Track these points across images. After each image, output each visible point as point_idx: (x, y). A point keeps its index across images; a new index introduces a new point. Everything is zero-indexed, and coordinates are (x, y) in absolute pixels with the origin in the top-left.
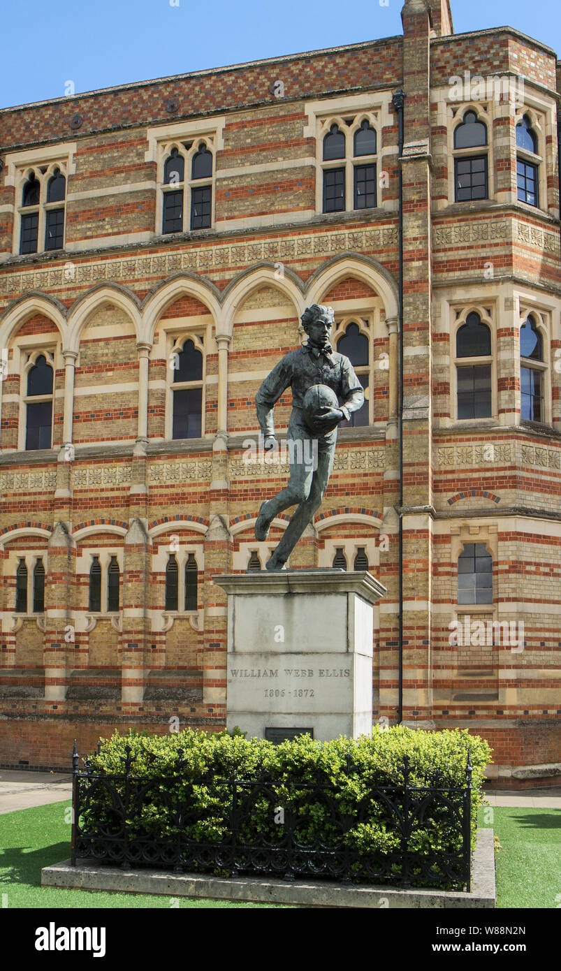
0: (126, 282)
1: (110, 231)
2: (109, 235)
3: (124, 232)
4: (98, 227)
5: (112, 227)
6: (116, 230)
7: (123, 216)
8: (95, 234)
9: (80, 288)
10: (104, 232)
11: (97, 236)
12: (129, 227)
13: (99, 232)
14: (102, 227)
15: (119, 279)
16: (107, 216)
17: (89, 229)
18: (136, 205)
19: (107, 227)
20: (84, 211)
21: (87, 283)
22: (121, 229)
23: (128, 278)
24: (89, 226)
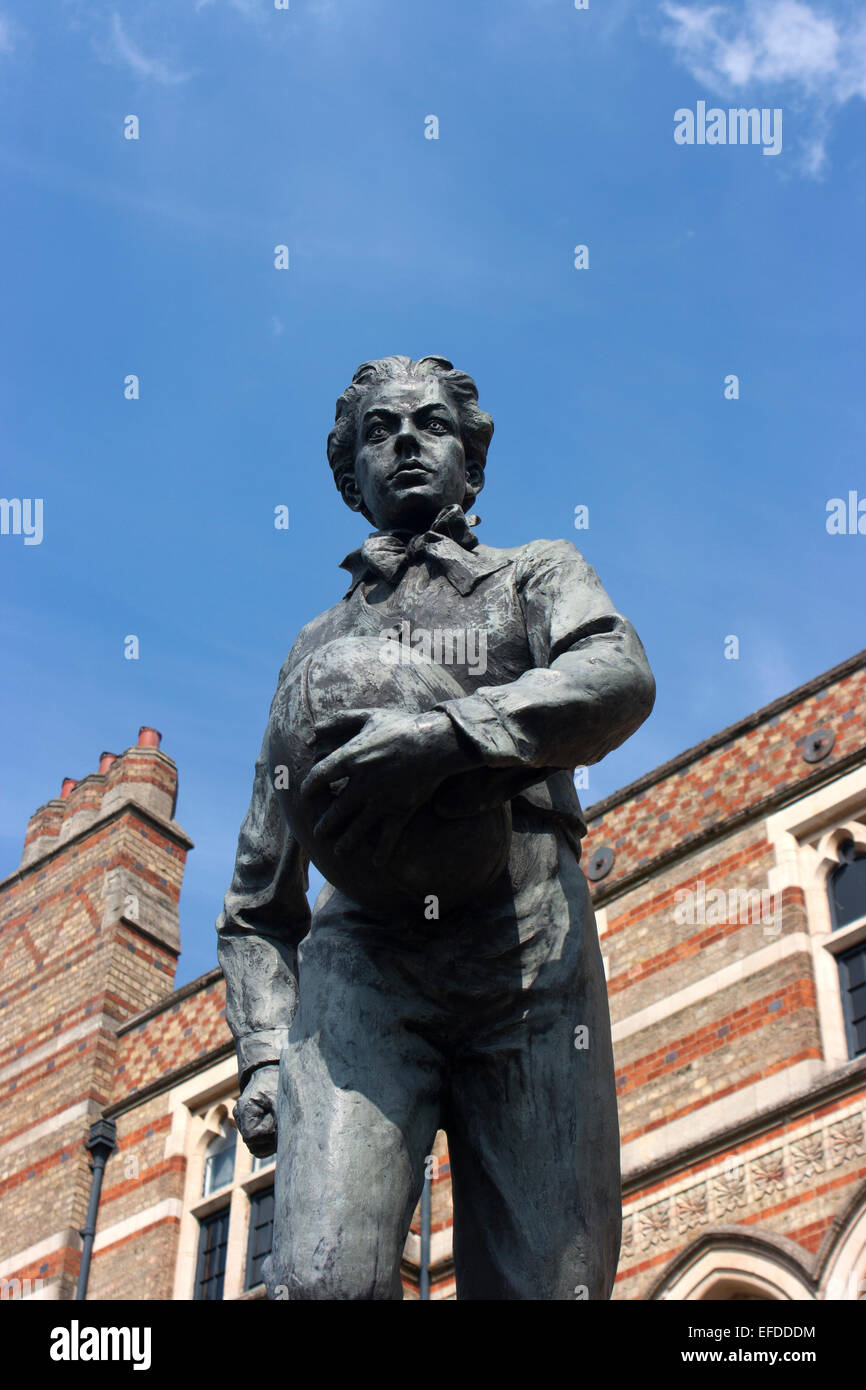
0: (765, 1214)
1: (708, 1091)
2: (704, 1102)
3: (745, 1083)
4: (676, 1092)
5: (711, 1081)
6: (721, 1085)
7: (736, 1043)
8: (670, 1111)
9: (645, 1266)
10: (693, 1099)
11: (677, 1115)
12: (754, 1067)
13: (681, 1102)
14: (687, 1088)
15: (746, 1213)
16: (692, 1057)
17: (655, 1103)
18: (762, 1009)
19: (698, 1084)
20: (638, 1063)
21: (661, 1250)
22: (735, 1078)
23: (768, 1203)
24: (654, 1095)
